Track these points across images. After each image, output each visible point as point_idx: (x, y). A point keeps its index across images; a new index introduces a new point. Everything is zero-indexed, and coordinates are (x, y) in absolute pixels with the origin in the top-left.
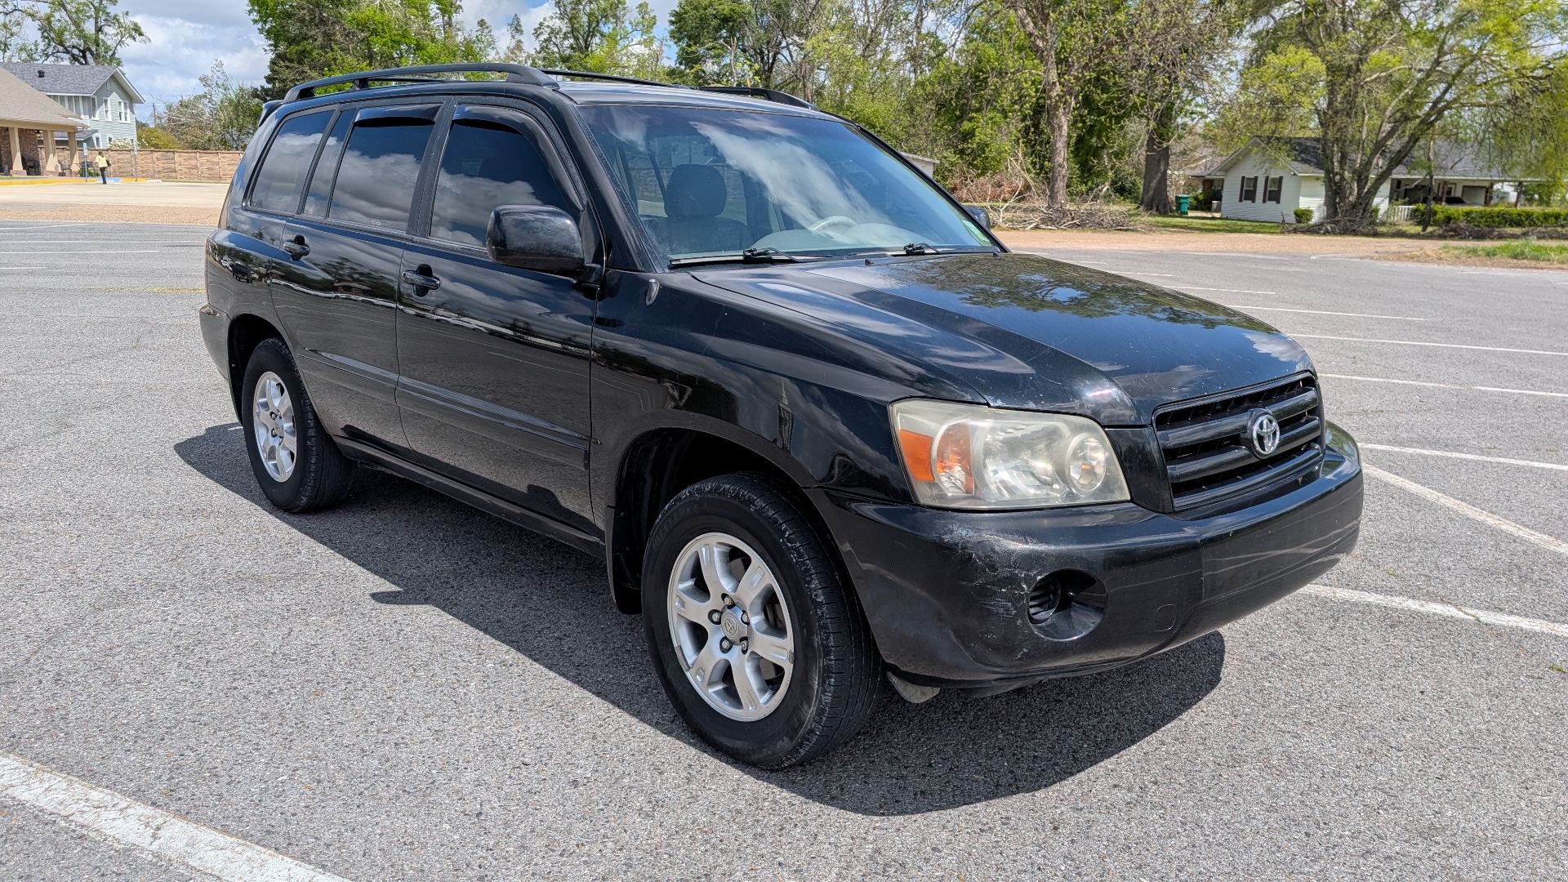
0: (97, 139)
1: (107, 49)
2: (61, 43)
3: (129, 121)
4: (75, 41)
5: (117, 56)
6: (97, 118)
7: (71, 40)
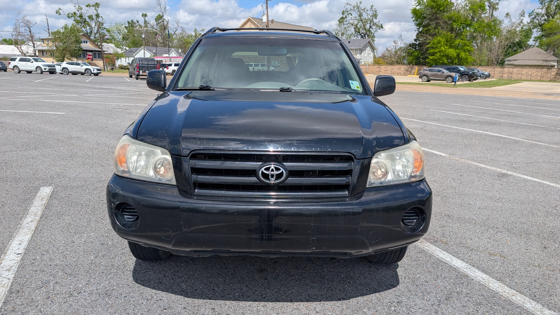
0: (361, 62)
1: (372, 33)
2: (359, 32)
3: (371, 56)
4: (363, 31)
5: (374, 35)
6: (362, 55)
7: (362, 31)
